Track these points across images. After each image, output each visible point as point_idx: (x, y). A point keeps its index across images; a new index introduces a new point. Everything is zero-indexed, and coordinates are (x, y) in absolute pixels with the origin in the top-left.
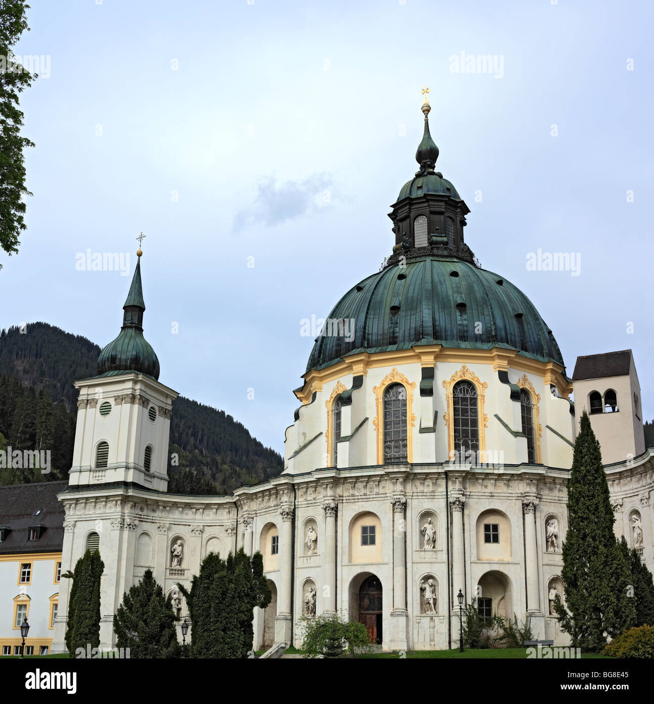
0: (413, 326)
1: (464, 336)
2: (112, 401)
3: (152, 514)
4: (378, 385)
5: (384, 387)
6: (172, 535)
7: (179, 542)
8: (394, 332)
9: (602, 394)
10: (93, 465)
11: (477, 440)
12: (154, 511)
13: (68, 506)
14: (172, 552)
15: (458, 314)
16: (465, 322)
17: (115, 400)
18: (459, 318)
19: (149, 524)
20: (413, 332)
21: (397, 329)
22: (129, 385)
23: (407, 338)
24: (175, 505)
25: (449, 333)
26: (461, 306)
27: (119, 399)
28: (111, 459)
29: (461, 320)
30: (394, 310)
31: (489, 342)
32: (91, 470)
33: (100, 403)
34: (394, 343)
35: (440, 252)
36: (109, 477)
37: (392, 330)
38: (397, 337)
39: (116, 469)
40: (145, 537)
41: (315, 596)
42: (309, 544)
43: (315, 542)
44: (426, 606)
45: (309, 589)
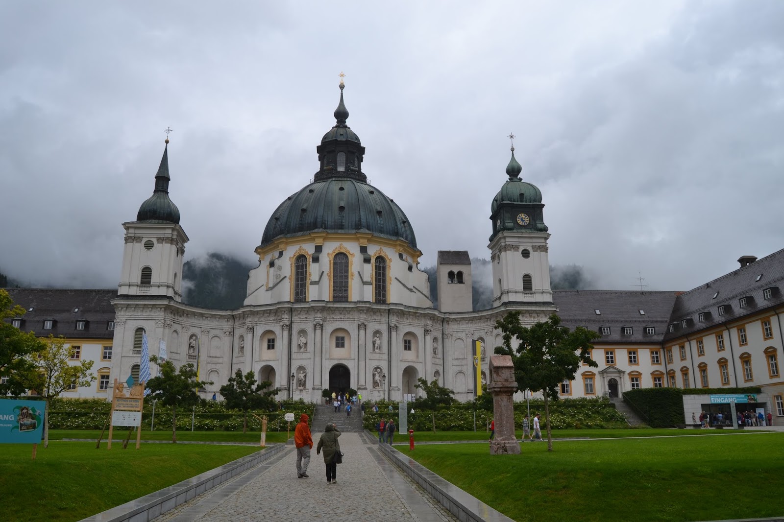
0: (355, 220)
1: (381, 231)
2: (155, 241)
3: (179, 318)
4: (331, 252)
5: (334, 254)
6: (190, 333)
7: (194, 338)
8: (342, 222)
9: (456, 273)
10: (139, 282)
11: (385, 291)
12: (181, 316)
13: (120, 308)
14: (190, 345)
15: (378, 217)
16: (382, 222)
17: (158, 240)
18: (379, 219)
19: (178, 325)
20: (354, 224)
21: (343, 220)
22: (170, 231)
23: (350, 227)
24: (194, 314)
25: (374, 227)
26: (379, 213)
27: (161, 240)
28: (154, 279)
29: (380, 221)
30: (342, 209)
31: (393, 235)
32: (138, 286)
33: (144, 240)
34: (342, 228)
35: (354, 177)
36: (154, 291)
37: (340, 221)
38: (344, 225)
39: (159, 287)
40: (175, 334)
41: (305, 376)
42: (301, 345)
43: (306, 344)
44: (375, 384)
45: (302, 372)
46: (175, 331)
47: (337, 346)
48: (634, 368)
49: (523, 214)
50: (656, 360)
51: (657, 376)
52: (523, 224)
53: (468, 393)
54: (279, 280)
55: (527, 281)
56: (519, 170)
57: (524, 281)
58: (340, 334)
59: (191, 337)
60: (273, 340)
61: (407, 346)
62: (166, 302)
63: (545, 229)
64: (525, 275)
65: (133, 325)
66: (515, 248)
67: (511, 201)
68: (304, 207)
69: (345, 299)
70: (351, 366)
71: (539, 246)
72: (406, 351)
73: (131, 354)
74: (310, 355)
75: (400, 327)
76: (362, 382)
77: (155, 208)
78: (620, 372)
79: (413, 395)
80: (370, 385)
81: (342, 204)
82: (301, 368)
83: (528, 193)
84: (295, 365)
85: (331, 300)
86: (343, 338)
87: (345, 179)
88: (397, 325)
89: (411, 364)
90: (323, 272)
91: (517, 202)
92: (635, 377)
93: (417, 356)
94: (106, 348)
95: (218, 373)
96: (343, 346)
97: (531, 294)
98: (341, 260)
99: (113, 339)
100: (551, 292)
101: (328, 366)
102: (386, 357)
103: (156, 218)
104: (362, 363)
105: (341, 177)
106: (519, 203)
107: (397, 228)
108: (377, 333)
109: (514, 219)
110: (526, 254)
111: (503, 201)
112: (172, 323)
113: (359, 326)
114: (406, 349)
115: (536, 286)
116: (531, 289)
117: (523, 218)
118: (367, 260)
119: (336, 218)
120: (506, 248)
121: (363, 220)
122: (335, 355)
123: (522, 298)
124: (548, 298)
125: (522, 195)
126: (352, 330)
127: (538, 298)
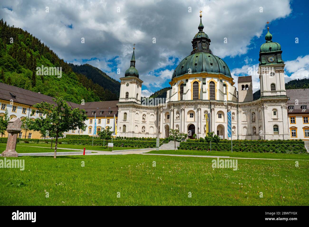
0: (200, 68)
1: (212, 71)
2: (129, 83)
5: (193, 82)
8: (196, 70)
9: (245, 86)
10: (125, 98)
11: (215, 95)
12: (139, 108)
13: (119, 107)
14: (143, 118)
15: (211, 66)
16: (212, 68)
17: (130, 83)
18: (211, 67)
19: (138, 111)
20: (200, 70)
21: (196, 69)
23: (199, 71)
24: (144, 107)
25: (209, 70)
26: (212, 64)
27: (132, 83)
28: (129, 96)
29: (212, 67)
30: (196, 64)
31: (218, 73)
32: (124, 99)
33: (126, 83)
34: (196, 72)
35: (205, 51)
36: (129, 100)
37: (195, 69)
38: (196, 71)
39: (130, 99)
40: (137, 114)
41: (179, 129)
42: (177, 117)
43: (179, 117)
45: (178, 127)
46: (137, 113)
47: (191, 117)
49: (271, 57)
52: (271, 61)
53: (248, 135)
54: (174, 94)
55: (273, 86)
57: (271, 87)
58: (192, 113)
59: (143, 116)
60: (169, 115)
62: (132, 104)
64: (272, 84)
65: (123, 112)
67: (265, 52)
68: (183, 65)
70: (195, 124)
71: (279, 70)
72: (219, 118)
73: (123, 121)
74: (179, 121)
75: (215, 109)
76: (199, 130)
77: (129, 72)
79: (223, 136)
81: (196, 62)
82: (177, 126)
84: (175, 124)
85: (192, 99)
86: (193, 114)
87: (199, 53)
88: (214, 108)
89: (221, 124)
90: (189, 89)
91: (268, 51)
93: (224, 121)
94: (108, 120)
95: (153, 128)
96: (193, 117)
97: (275, 92)
99: (117, 116)
100: (285, 90)
101: (187, 125)
103: (130, 75)
104: (199, 123)
105: (199, 52)
106: (269, 52)
107: (219, 70)
109: (266, 60)
111: (261, 52)
112: (135, 111)
113: (198, 109)
114: (219, 117)
115: (278, 88)
116: (275, 90)
117: (271, 59)
118: (204, 84)
119: (194, 68)
121: (204, 68)
122: (189, 120)
123: (270, 94)
124: (285, 94)
125: (270, 48)
126: (195, 111)
127: (279, 94)
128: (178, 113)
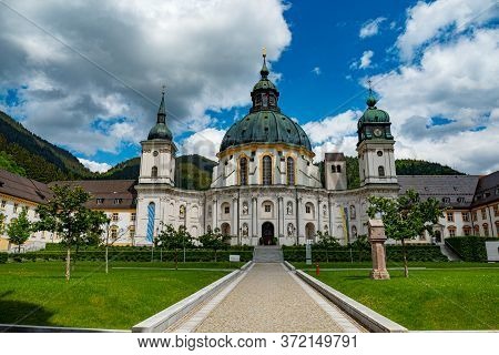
2: (158, 151)
4: (261, 155)
5: (263, 156)
8: (267, 137)
9: (336, 166)
10: (151, 176)
11: (294, 178)
12: (174, 195)
13: (140, 191)
14: (180, 211)
15: (288, 133)
16: (291, 137)
17: (160, 151)
19: (173, 200)
24: (182, 193)
26: (289, 131)
27: (162, 151)
28: (159, 174)
29: (289, 136)
30: (266, 129)
31: (298, 144)
32: (150, 178)
33: (153, 151)
35: (274, 110)
36: (159, 181)
39: (162, 178)
41: (248, 229)
42: (245, 211)
43: (247, 210)
44: (289, 233)
45: (246, 227)
46: (172, 204)
47: (266, 211)
48: (451, 224)
49: (378, 129)
50: (465, 220)
51: (466, 229)
52: (378, 136)
54: (230, 173)
55: (381, 169)
56: (375, 102)
57: (379, 170)
58: (268, 204)
59: (181, 207)
60: (228, 208)
61: (308, 211)
62: (166, 187)
63: (392, 138)
64: (380, 167)
65: (148, 200)
66: (373, 150)
67: (370, 122)
68: (244, 129)
69: (270, 183)
70: (274, 222)
71: (388, 149)
72: (307, 213)
74: (250, 217)
75: (303, 199)
76: (281, 232)
77: (158, 132)
78: (442, 226)
80: (286, 235)
81: (267, 126)
82: (245, 224)
83: (380, 116)
84: (241, 222)
85: (262, 184)
86: (269, 206)
87: (268, 111)
88: (301, 198)
89: (310, 221)
90: (256, 167)
91: (374, 122)
92: (452, 229)
93: (314, 217)
94: (133, 214)
96: (269, 211)
97: (384, 178)
98: (267, 160)
99: (136, 208)
100: (397, 176)
101: (261, 223)
102: (294, 217)
104: (281, 222)
105: (265, 110)
107: (300, 140)
108: (289, 203)
109: (372, 132)
110: (380, 153)
111: (364, 121)
112: (170, 199)
113: (279, 199)
115: (387, 173)
116: (384, 175)
117: (378, 132)
118: (282, 160)
119: (263, 135)
120: (367, 151)
121: (280, 136)
122: (265, 216)
123: (377, 181)
124: (395, 181)
125: (376, 118)
126: (274, 201)
127: (388, 181)
128: (245, 203)
